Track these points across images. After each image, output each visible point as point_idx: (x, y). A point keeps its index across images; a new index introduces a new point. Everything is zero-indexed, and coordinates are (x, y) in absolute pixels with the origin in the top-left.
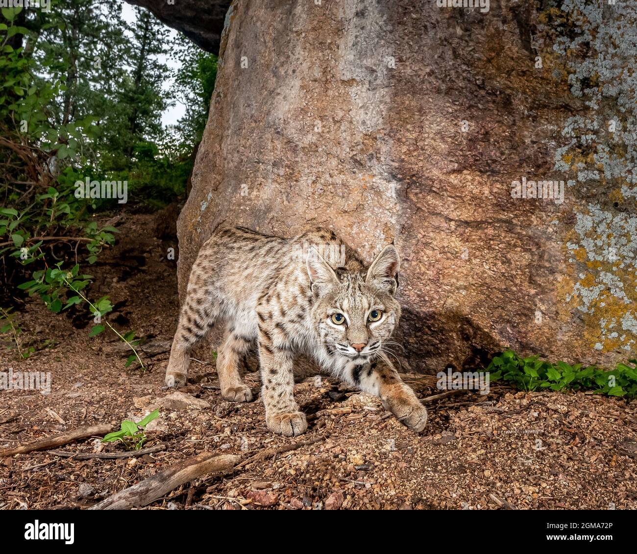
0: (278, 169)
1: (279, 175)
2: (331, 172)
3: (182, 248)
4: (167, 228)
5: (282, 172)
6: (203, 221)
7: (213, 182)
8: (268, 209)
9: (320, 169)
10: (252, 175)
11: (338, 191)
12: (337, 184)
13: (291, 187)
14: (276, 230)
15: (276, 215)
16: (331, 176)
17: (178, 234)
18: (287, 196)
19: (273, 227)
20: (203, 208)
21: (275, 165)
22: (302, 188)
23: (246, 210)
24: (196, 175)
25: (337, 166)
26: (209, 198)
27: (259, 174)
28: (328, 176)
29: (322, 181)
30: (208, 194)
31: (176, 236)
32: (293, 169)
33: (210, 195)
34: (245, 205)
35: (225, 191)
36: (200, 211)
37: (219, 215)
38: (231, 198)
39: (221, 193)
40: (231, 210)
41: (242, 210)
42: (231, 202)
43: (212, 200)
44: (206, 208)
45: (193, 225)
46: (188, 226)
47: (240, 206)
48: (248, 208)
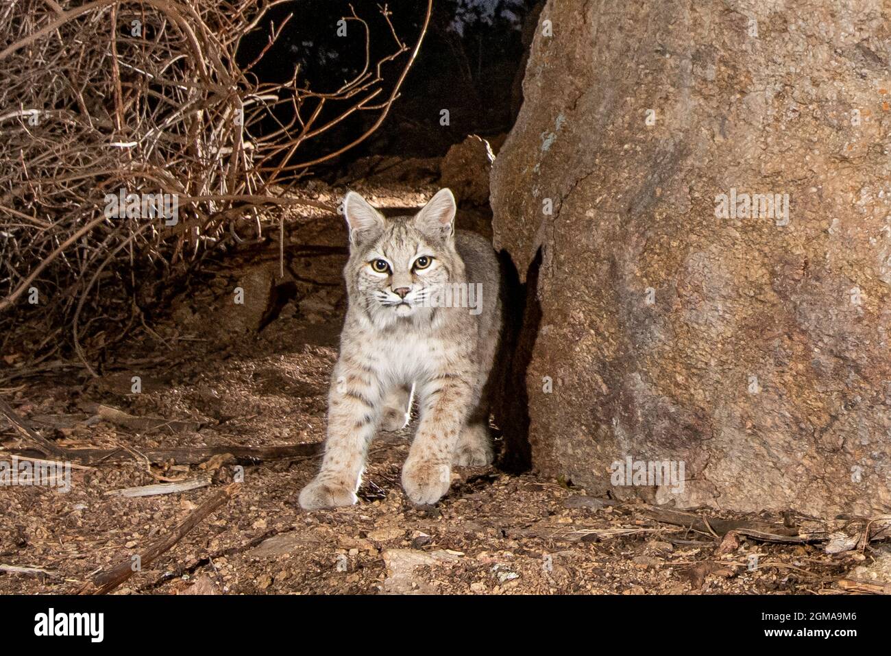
0: (704, 67)
1: (705, 80)
2: (816, 74)
3: (500, 228)
4: (468, 183)
5: (711, 73)
6: (544, 174)
7: (567, 92)
8: (681, 151)
9: (792, 69)
10: (650, 78)
11: (830, 114)
12: (827, 100)
13: (730, 104)
14: (697, 195)
15: (697, 164)
16: (815, 83)
17: (492, 200)
18: (722, 125)
19: (691, 189)
20: (546, 146)
21: (696, 58)
22: (753, 107)
23: (636, 152)
24: (533, 75)
25: (828, 62)
26: (558, 127)
27: (663, 77)
28: (807, 83)
29: (797, 93)
30: (556, 116)
31: (488, 202)
32: (734, 67)
33: (561, 118)
34: (633, 141)
35: (591, 111)
36: (540, 151)
37: (579, 162)
38: (604, 126)
39: (583, 114)
40: (605, 152)
41: (626, 151)
42: (604, 135)
43: (565, 129)
44: (551, 146)
45: (523, 180)
46: (512, 182)
47: (622, 143)
48: (639, 148)
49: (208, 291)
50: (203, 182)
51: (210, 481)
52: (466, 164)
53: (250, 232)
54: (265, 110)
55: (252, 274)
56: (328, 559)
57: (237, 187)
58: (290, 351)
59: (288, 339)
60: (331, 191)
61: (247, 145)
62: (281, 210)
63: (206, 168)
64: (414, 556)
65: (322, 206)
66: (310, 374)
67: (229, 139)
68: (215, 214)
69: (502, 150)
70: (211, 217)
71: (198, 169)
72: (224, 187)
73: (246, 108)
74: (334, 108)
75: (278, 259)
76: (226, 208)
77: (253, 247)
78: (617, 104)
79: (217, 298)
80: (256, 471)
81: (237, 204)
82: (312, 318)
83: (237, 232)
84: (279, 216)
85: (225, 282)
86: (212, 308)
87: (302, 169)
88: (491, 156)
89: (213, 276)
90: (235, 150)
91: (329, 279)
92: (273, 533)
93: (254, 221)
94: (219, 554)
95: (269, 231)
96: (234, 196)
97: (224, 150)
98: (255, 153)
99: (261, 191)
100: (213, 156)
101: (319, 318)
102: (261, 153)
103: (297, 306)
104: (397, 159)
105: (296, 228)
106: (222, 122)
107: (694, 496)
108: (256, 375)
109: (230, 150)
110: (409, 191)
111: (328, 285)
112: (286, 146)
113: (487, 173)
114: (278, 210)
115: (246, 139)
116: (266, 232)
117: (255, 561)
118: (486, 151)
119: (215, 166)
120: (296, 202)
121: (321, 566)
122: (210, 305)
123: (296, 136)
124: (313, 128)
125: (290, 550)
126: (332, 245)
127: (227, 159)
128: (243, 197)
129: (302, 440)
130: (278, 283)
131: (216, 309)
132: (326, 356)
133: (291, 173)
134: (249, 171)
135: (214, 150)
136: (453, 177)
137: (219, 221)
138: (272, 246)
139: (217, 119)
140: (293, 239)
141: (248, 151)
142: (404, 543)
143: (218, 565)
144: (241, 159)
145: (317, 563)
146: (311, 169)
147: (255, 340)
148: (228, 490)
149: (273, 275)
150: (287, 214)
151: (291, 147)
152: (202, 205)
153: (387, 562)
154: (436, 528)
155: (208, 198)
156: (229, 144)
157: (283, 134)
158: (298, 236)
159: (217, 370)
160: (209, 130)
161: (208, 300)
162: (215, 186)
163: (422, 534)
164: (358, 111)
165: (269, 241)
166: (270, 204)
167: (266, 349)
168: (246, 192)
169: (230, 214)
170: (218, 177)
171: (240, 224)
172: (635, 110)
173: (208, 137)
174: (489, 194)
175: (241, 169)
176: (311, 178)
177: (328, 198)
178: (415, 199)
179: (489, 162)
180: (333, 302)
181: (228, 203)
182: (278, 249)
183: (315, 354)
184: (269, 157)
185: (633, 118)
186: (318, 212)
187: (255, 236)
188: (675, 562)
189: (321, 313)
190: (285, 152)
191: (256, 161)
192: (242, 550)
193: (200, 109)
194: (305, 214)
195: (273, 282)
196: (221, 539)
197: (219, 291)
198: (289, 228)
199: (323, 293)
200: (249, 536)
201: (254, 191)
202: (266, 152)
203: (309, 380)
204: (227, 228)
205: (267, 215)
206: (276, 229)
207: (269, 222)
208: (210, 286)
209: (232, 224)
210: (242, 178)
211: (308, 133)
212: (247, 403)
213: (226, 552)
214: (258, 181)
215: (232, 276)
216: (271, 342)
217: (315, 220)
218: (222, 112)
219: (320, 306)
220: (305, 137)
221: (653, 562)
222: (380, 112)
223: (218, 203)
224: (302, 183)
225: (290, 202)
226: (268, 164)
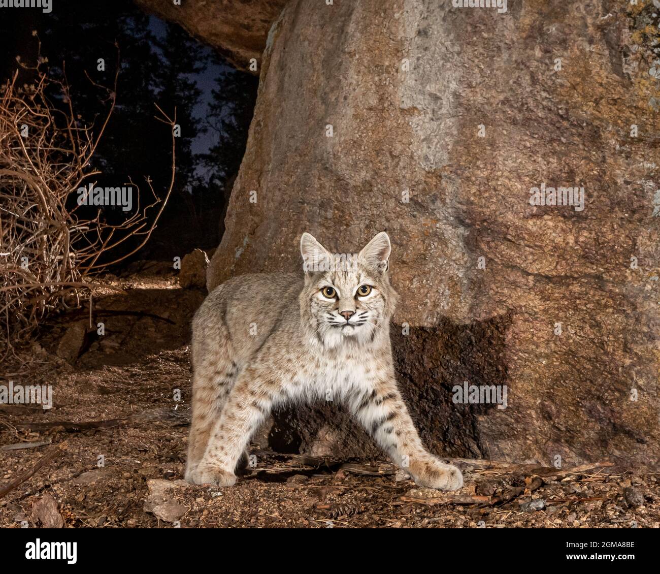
0: (326, 211)
1: (326, 218)
2: (388, 215)
4: (195, 276)
5: (329, 214)
6: (236, 271)
7: (249, 225)
9: (375, 212)
10: (295, 217)
11: (396, 237)
12: (394, 229)
13: (340, 232)
16: (388, 220)
17: (208, 285)
18: (336, 243)
20: (238, 254)
21: (322, 206)
22: (353, 234)
23: (288, 258)
24: (230, 216)
25: (395, 208)
26: (245, 244)
27: (303, 216)
28: (383, 220)
29: (377, 225)
30: (243, 238)
31: (205, 286)
32: (343, 211)
33: (246, 239)
34: (286, 252)
35: (263, 235)
36: (234, 257)
37: (256, 264)
38: (270, 243)
39: (258, 237)
40: (270, 258)
41: (283, 258)
42: (270, 249)
43: (248, 246)
44: (241, 255)
45: (225, 274)
46: (219, 275)
47: (280, 254)
48: (289, 256)
49: (50, 336)
50: (47, 275)
51: (51, 441)
52: (194, 265)
53: (73, 303)
54: (81, 235)
55: (74, 326)
56: (116, 485)
57: (66, 278)
58: (95, 369)
59: (95, 362)
60: (118, 280)
61: (71, 254)
62: (90, 291)
63: (49, 267)
64: (164, 483)
65: (113, 288)
66: (106, 382)
67: (61, 251)
68: (54, 293)
69: (213, 257)
70: (52, 295)
71: (44, 267)
72: (59, 278)
73: (71, 233)
74: (119, 234)
75: (89, 317)
76: (60, 289)
77: (74, 311)
78: (277, 232)
79: (55, 339)
80: (77, 435)
81: (66, 287)
82: (108, 351)
83: (66, 303)
84: (89, 294)
85: (59, 330)
86: (52, 345)
87: (103, 267)
88: (207, 260)
89: (53, 327)
90: (65, 257)
91: (118, 329)
92: (86, 470)
93: (75, 296)
94: (56, 482)
95: (84, 302)
96: (64, 283)
97: (59, 257)
98: (76, 259)
99: (79, 280)
100: (53, 260)
101: (112, 350)
102: (79, 259)
103: (99, 344)
104: (154, 262)
105: (99, 300)
106: (58, 242)
107: (320, 450)
108: (77, 383)
109: (62, 257)
110: (162, 280)
111: (116, 332)
112: (93, 255)
113: (205, 270)
114: (88, 291)
115: (71, 251)
116: (82, 302)
117: (76, 486)
118: (205, 258)
119: (54, 266)
120: (99, 286)
121: (113, 489)
122: (51, 343)
123: (99, 249)
124: (108, 245)
125: (96, 480)
126: (119, 309)
127: (60, 262)
128: (69, 283)
129: (102, 418)
130: (89, 331)
131: (54, 345)
132: (115, 372)
133: (96, 270)
134: (73, 269)
135: (53, 257)
136: (186, 272)
137: (56, 297)
138: (86, 310)
139: (55, 240)
140: (97, 307)
141: (72, 258)
142: (159, 476)
143: (55, 488)
144: (68, 262)
145: (111, 487)
146: (107, 268)
147: (76, 363)
148: (61, 446)
149: (86, 326)
150: (93, 292)
151: (96, 256)
152: (46, 287)
153: (149, 486)
154: (177, 468)
155: (50, 284)
156: (61, 254)
157: (92, 248)
158: (100, 305)
159: (55, 379)
160: (50, 246)
161: (50, 340)
162: (54, 277)
163: (169, 471)
164: (133, 235)
165: (84, 307)
166: (84, 287)
167: (82, 368)
168: (71, 280)
169: (62, 293)
170: (55, 273)
171: (68, 298)
172: (288, 235)
173: (50, 250)
174: (206, 281)
175: (68, 267)
176: (107, 273)
177: (116, 284)
178: (165, 284)
179: (206, 264)
180: (120, 341)
181: (61, 286)
182: (88, 313)
183: (109, 371)
184: (84, 261)
185: (286, 239)
186: (111, 292)
187: (76, 305)
188: (310, 486)
189: (113, 348)
190: (93, 258)
191: (77, 263)
192: (69, 480)
193: (45, 234)
194: (104, 293)
195: (86, 331)
196: (57, 474)
197: (56, 336)
198: (95, 300)
199: (114, 337)
200: (72, 472)
201: (75, 280)
202: (82, 258)
203: (106, 385)
204: (60, 300)
205: (82, 293)
206: (88, 301)
207: (83, 297)
208: (51, 333)
209: (63, 299)
210: (68, 273)
211: (105, 248)
212: (71, 398)
213: (60, 480)
214: (77, 274)
215: (63, 327)
216: (85, 364)
217: (109, 296)
218: (58, 236)
219: (112, 344)
220: (104, 250)
221: (297, 486)
222: (146, 236)
223: (55, 287)
224: (102, 276)
225: (95, 286)
226: (82, 265)
